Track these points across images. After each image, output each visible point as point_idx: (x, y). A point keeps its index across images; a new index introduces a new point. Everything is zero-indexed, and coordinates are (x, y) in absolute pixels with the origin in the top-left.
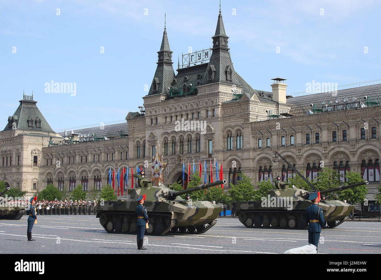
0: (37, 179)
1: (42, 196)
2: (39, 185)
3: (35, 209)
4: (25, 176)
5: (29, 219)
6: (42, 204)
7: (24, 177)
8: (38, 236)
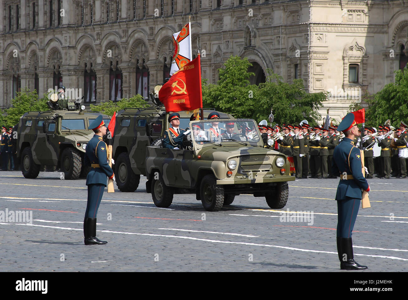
0: (360, 49)
1: (380, 111)
2: (370, 71)
3: (362, 156)
4: (320, 39)
5: (339, 189)
6: (382, 137)
7: (315, 42)
8: (376, 252)
